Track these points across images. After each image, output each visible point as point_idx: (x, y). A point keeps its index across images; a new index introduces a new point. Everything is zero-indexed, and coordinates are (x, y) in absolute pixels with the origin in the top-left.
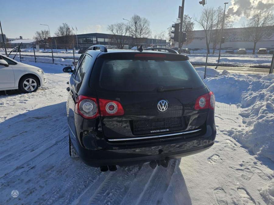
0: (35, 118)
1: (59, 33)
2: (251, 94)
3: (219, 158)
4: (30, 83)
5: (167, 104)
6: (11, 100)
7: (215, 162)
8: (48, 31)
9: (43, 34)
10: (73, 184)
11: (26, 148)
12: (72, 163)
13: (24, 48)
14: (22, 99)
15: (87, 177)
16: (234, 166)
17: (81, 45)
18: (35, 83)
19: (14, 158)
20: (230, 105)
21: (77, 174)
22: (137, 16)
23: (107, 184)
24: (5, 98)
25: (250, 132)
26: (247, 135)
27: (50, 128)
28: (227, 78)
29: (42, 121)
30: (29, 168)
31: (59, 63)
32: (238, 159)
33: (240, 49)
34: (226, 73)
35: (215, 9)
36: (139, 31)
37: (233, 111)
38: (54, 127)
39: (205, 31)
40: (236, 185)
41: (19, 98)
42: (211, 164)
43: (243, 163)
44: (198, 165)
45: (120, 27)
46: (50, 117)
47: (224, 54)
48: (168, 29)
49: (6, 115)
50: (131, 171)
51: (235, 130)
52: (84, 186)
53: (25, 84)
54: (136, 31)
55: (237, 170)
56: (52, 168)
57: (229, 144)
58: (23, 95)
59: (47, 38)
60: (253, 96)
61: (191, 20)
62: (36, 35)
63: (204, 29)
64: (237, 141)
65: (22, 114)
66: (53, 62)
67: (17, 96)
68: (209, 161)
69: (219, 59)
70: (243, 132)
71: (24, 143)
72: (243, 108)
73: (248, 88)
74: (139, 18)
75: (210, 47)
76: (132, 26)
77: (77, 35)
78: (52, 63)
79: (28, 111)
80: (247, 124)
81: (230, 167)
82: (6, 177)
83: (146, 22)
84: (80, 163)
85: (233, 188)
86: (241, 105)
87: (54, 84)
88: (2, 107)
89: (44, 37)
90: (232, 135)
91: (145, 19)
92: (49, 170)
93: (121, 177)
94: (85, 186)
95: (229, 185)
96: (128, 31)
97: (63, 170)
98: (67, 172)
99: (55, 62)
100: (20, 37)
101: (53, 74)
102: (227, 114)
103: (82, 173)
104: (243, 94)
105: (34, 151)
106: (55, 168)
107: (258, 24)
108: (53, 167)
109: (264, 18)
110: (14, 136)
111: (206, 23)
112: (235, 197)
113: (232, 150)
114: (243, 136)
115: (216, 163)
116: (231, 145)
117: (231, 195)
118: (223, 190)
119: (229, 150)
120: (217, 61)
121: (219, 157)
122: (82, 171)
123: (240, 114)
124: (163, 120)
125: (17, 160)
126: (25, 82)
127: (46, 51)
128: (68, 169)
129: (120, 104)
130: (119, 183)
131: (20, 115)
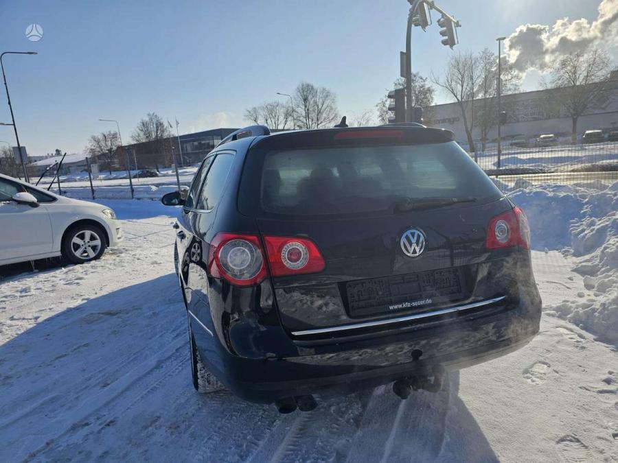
0: (103, 314)
1: (141, 135)
2: (593, 224)
3: (550, 369)
4: (86, 241)
5: (422, 238)
6: (45, 281)
7: (541, 378)
8: (116, 134)
9: (106, 141)
10: (211, 452)
11: (90, 379)
12: (200, 406)
13: (66, 174)
14: (71, 276)
15: (241, 435)
16: (592, 385)
17: (190, 158)
18: (97, 239)
19: (64, 405)
20: (547, 253)
21: (217, 429)
22: (308, 86)
23: (292, 447)
24: (32, 277)
25: (610, 304)
26: (606, 312)
27: (140, 332)
28: (529, 193)
29: (120, 320)
30: (100, 424)
31: (146, 195)
32: (597, 369)
33: (542, 136)
34: (524, 185)
35: (477, 54)
36: (313, 115)
37: (556, 264)
38: (150, 331)
39: (459, 103)
40: (607, 428)
41: (64, 276)
42: (534, 383)
43: (611, 376)
44: (503, 388)
45: (271, 110)
46: (137, 309)
47: (508, 149)
48: (377, 106)
49: (36, 312)
50: (344, 413)
51: (572, 305)
52: (238, 455)
53: (76, 244)
54: (307, 116)
55: (601, 392)
56: (156, 421)
57: (565, 337)
58: (71, 268)
59: (114, 148)
60: (598, 227)
61: (426, 83)
62: (90, 145)
63: (456, 101)
64: (582, 328)
65: (74, 309)
66: (132, 194)
67: (58, 272)
68: (528, 378)
69: (499, 159)
70: (593, 307)
71: (84, 370)
72: (577, 256)
73: (582, 211)
74: (312, 88)
75: (473, 138)
76: (298, 106)
77: (180, 137)
78: (128, 199)
79: (86, 301)
80: (595, 289)
81: (580, 388)
82: (49, 450)
83: (327, 95)
84: (220, 406)
85: (601, 435)
86: (572, 251)
87: (139, 241)
88: (26, 296)
89: (106, 146)
90: (569, 316)
91: (324, 89)
92: (151, 426)
93: (323, 430)
94: (241, 457)
95: (589, 430)
96: (290, 118)
97: (183, 422)
98: (193, 427)
99: (137, 195)
100: (57, 150)
101: (134, 220)
102: (545, 273)
103: (227, 427)
104: (572, 226)
105: (109, 386)
106: (162, 419)
107: (575, 80)
108: (159, 417)
109: (585, 65)
110: (60, 357)
111: (459, 87)
112: (613, 455)
113: (576, 350)
114: (597, 314)
115: (545, 381)
116: (572, 338)
117: (601, 452)
118: (578, 441)
119: (569, 349)
120: (494, 164)
121: (549, 366)
122: (227, 421)
123: (574, 270)
124: (416, 279)
125: (70, 408)
126: (76, 240)
127: (114, 175)
128: (193, 419)
129: (313, 246)
130: (320, 443)
131: (70, 310)
